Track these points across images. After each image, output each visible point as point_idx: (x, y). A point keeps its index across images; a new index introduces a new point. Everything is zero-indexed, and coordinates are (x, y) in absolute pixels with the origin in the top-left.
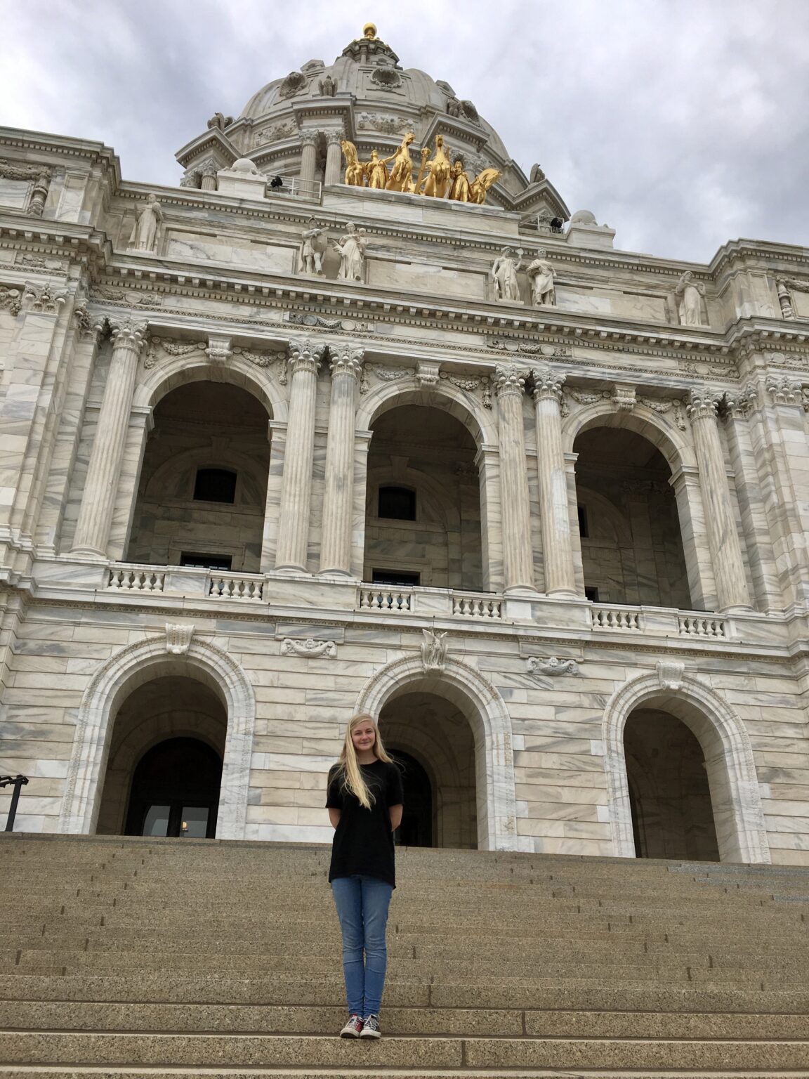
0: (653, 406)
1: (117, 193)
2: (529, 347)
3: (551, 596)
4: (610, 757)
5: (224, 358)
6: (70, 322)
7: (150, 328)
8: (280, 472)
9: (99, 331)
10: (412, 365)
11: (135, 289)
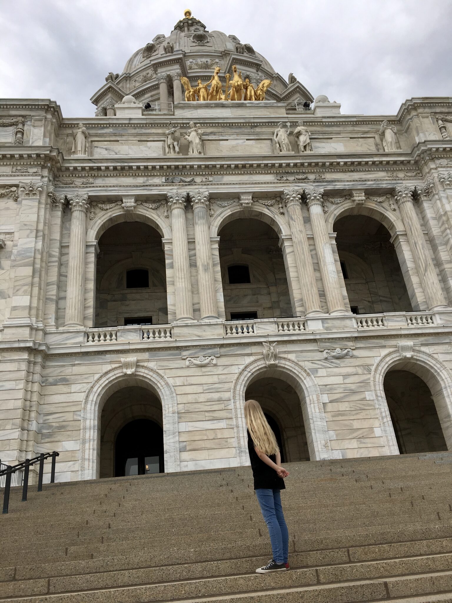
0: (375, 200)
1: (62, 126)
2: (300, 177)
3: (332, 314)
4: (378, 400)
5: (133, 208)
6: (46, 201)
7: (90, 197)
8: (172, 267)
9: (62, 203)
10: (236, 197)
11: (79, 177)
